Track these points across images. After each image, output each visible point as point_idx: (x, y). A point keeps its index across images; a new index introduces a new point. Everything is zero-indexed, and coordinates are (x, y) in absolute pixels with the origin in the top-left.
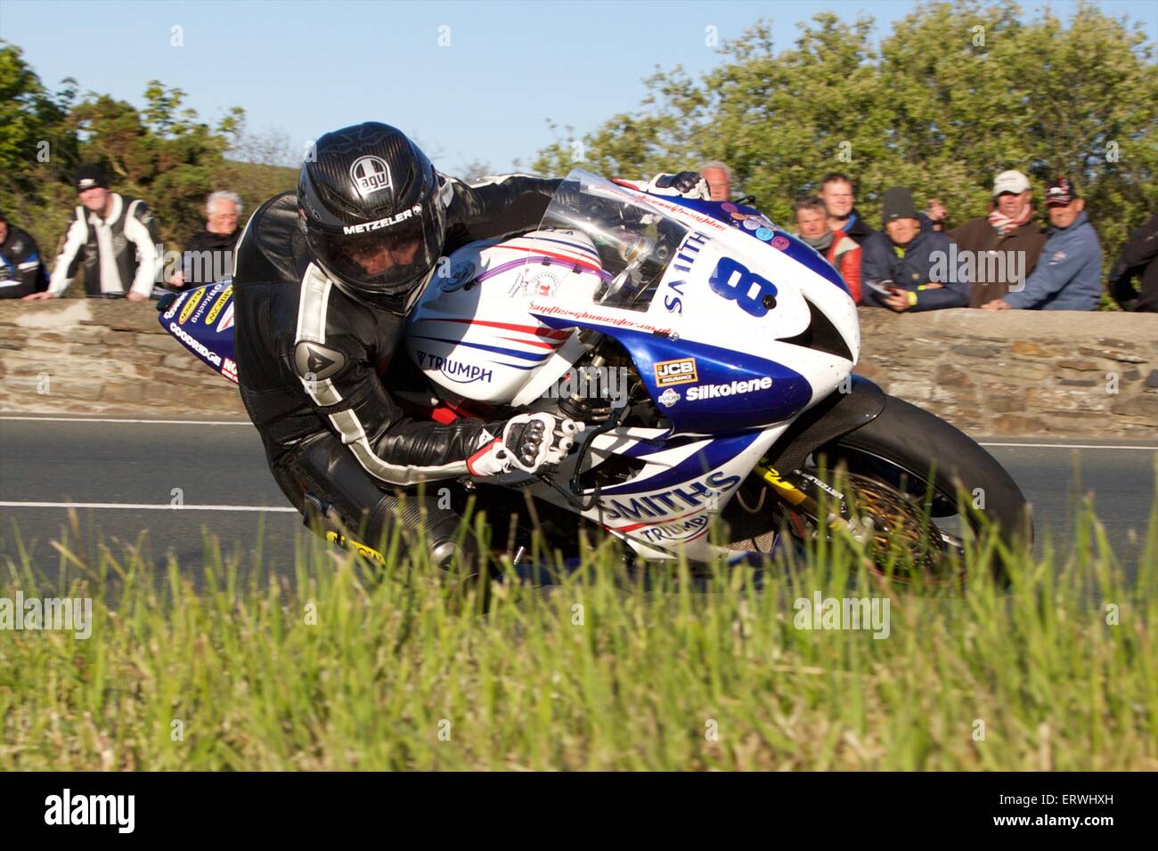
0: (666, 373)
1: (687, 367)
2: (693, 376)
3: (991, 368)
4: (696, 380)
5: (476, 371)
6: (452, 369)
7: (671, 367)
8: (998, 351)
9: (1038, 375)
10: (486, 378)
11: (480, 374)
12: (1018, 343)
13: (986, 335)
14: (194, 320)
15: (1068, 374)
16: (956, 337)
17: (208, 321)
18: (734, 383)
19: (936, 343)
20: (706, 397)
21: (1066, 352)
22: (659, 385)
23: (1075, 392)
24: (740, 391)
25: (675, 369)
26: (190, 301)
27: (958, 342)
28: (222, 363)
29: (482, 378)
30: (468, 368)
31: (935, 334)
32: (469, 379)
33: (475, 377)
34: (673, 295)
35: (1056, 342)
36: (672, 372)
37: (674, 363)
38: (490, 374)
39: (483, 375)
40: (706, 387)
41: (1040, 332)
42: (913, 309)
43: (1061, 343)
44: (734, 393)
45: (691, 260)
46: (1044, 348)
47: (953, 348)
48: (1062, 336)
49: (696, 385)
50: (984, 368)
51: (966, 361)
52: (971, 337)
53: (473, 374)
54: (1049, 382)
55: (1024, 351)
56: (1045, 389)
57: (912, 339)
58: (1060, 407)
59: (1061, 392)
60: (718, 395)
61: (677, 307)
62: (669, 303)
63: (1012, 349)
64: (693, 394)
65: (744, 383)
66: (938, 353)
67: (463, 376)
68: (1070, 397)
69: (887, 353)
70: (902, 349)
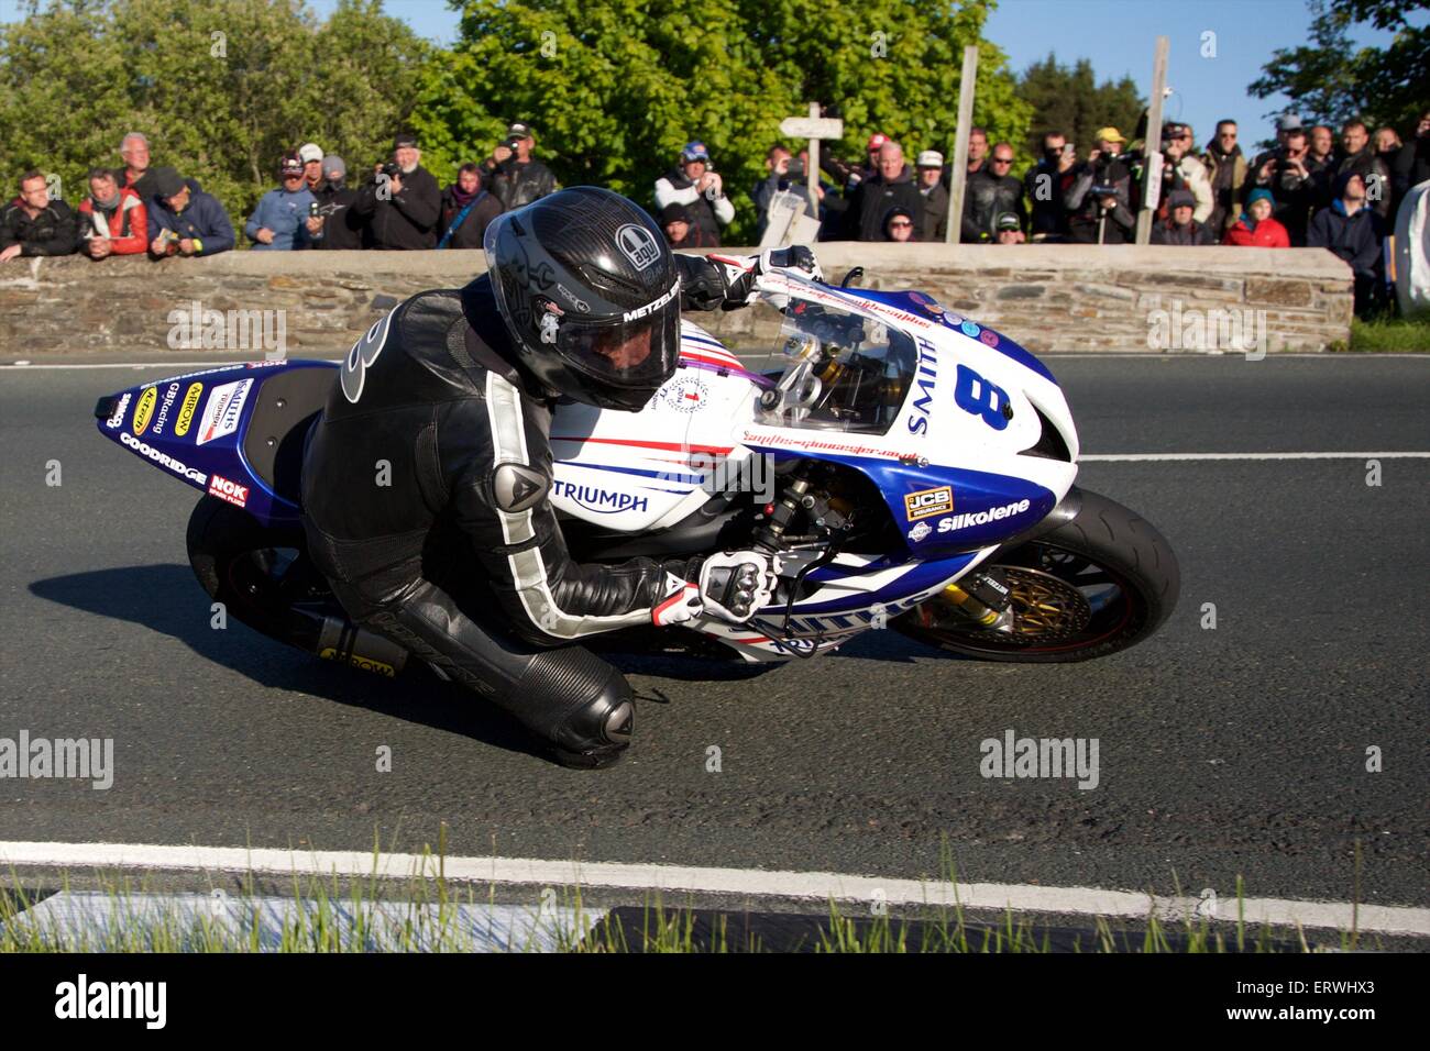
0: (918, 504)
1: (943, 496)
2: (948, 507)
3: (255, 298)
4: (951, 509)
5: (625, 499)
6: (591, 497)
7: (923, 498)
8: (259, 285)
9: (291, 302)
10: (640, 507)
11: (632, 503)
12: (274, 278)
13: (249, 273)
14: (157, 430)
15: (314, 301)
16: (226, 275)
17: (180, 431)
18: (992, 510)
19: (211, 280)
20: (960, 527)
21: (311, 284)
22: (910, 519)
23: (320, 314)
24: (997, 518)
25: (927, 500)
26: (140, 406)
27: (228, 279)
28: (209, 481)
29: (634, 507)
30: (615, 495)
31: (211, 273)
32: (617, 508)
33: (624, 506)
34: (918, 415)
35: (304, 276)
36: (924, 503)
37: (927, 494)
38: (645, 502)
39: (636, 503)
40: (961, 517)
41: (290, 269)
42: (197, 254)
43: (307, 277)
44: (990, 520)
45: (933, 374)
46: (294, 281)
47: (224, 283)
48: (308, 272)
49: (951, 515)
50: (249, 298)
51: (236, 293)
52: (238, 275)
53: (621, 503)
54: (300, 308)
55: (280, 284)
56: (297, 312)
57: (191, 278)
58: (309, 326)
59: (309, 315)
60: (973, 524)
61: (922, 428)
62: (913, 424)
63: (269, 284)
64: (945, 526)
65: (1003, 509)
66: (212, 288)
67: (607, 506)
68: (316, 318)
69: (173, 289)
70: (185, 285)
